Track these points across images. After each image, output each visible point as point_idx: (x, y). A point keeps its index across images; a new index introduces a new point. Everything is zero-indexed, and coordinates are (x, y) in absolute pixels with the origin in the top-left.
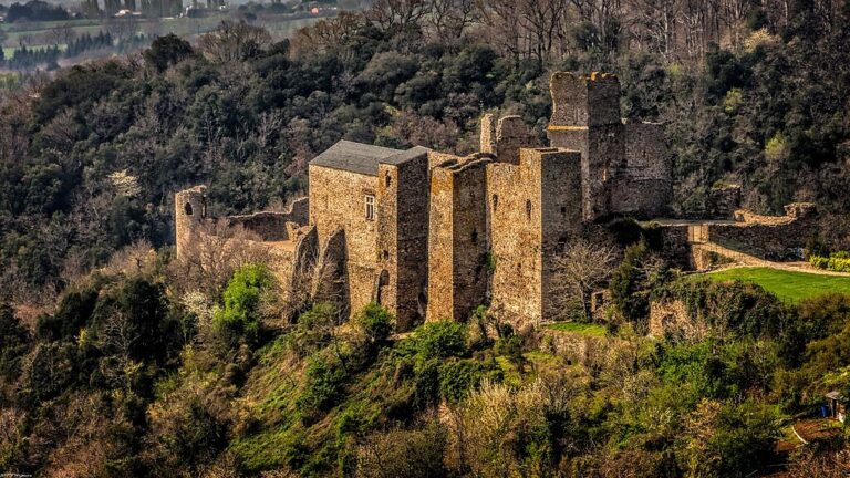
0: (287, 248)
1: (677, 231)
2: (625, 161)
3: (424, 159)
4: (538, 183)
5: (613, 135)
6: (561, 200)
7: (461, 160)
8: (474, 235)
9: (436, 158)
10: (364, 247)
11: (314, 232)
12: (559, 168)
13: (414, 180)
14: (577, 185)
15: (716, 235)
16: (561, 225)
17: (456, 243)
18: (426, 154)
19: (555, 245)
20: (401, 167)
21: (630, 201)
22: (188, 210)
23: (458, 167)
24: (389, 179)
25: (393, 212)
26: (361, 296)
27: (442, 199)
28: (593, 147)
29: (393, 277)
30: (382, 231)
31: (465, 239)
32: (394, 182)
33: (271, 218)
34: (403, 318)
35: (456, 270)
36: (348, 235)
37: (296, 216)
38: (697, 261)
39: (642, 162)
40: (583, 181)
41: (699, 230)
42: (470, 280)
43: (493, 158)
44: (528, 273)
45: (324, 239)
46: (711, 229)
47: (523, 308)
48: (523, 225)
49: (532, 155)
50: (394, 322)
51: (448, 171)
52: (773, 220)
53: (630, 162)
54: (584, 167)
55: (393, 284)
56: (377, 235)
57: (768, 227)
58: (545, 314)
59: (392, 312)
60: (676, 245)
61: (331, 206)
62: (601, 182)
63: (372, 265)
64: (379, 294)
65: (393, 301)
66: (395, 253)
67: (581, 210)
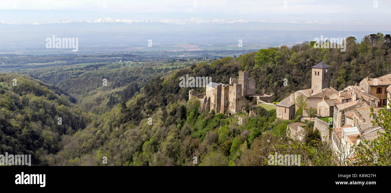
0: (202, 100)
1: (255, 97)
2: (249, 85)
3: (221, 85)
4: (236, 89)
5: (247, 81)
6: (239, 92)
7: (226, 85)
8: (227, 98)
9: (223, 85)
10: (213, 100)
11: (206, 97)
12: (239, 86)
13: (219, 89)
14: (241, 90)
15: (261, 99)
16: (239, 97)
17: (225, 99)
19: (238, 100)
20: (218, 87)
21: (249, 93)
22: (191, 93)
25: (217, 94)
26: (212, 108)
27: (223, 92)
28: (244, 83)
29: (216, 105)
30: (215, 97)
32: (217, 89)
33: (202, 95)
34: (217, 112)
35: (224, 104)
36: (211, 98)
37: (205, 95)
38: (258, 103)
39: (251, 86)
40: (242, 89)
41: (258, 97)
42: (226, 106)
43: (230, 85)
44: (234, 105)
45: (208, 99)
46: (260, 97)
47: (233, 110)
48: (233, 97)
49: (235, 85)
50: (216, 113)
51: (224, 87)
52: (269, 96)
53: (249, 86)
54: (243, 87)
55: (216, 106)
56: (214, 98)
57: (268, 97)
58: (236, 112)
59: (216, 111)
60: (255, 100)
61: (209, 93)
62: (245, 89)
63: (214, 103)
64: (214, 108)
65: (216, 109)
66: (217, 101)
67: (242, 94)
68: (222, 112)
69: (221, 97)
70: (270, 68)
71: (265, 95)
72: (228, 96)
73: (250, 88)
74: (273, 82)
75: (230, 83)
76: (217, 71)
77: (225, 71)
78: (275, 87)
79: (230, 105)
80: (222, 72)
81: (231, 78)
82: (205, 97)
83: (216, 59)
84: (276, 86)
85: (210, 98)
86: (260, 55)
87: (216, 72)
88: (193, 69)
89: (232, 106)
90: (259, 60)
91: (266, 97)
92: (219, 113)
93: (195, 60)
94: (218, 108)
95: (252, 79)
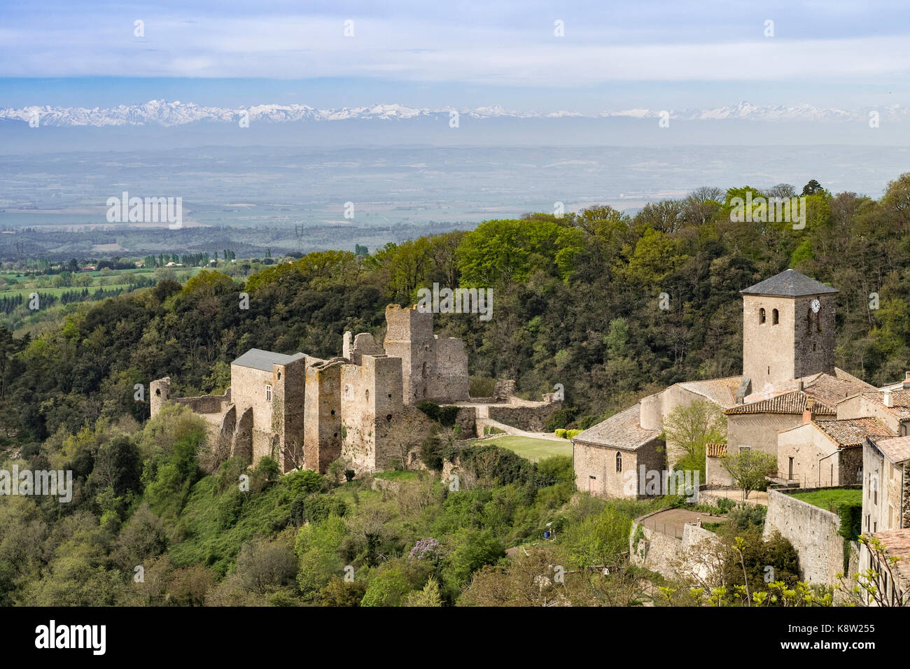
0: (215, 420)
1: (469, 410)
2: (436, 363)
3: (303, 361)
4: (373, 378)
5: (428, 346)
6: (388, 390)
7: (326, 362)
8: (333, 412)
9: (310, 360)
10: (264, 420)
11: (234, 409)
12: (387, 368)
13: (295, 377)
14: (399, 380)
15: (494, 414)
16: (389, 408)
17: (321, 417)
18: (304, 359)
19: (384, 421)
20: (287, 367)
21: (438, 392)
22: (158, 392)
23: (323, 367)
24: (279, 374)
25: (282, 397)
26: (262, 449)
27: (312, 390)
28: (414, 354)
29: (282, 439)
30: (275, 407)
31: (327, 414)
32: (283, 376)
33: (213, 399)
34: (289, 466)
35: (320, 435)
36: (254, 410)
37: (228, 398)
38: (480, 431)
39: (448, 364)
40: (406, 377)
41: (482, 410)
42: (329, 442)
43: (346, 361)
44: (367, 438)
45: (240, 414)
46: (490, 409)
47: (364, 461)
48: (363, 406)
49: (369, 360)
50: (282, 469)
51: (316, 370)
52: (534, 405)
53: (439, 365)
54: (407, 367)
55: (282, 443)
56: (272, 411)
57: (531, 409)
58: (377, 466)
59: (282, 463)
60: (467, 420)
61: (244, 392)
62: (419, 378)
63: (270, 431)
64: (273, 449)
65: (282, 455)
66: (283, 424)
67: (402, 396)
68: (309, 464)
69: (302, 407)
70: (532, 294)
71: (516, 403)
72: (339, 404)
73: (444, 372)
74: (553, 351)
75: (347, 353)
76: (280, 306)
77: (315, 308)
78: (559, 368)
79: (351, 438)
80: (304, 311)
81: (347, 336)
82: (226, 409)
83: (270, 262)
84: (568, 367)
85: (249, 414)
86: (483, 242)
87: (273, 311)
88: (163, 300)
89: (358, 442)
90: (480, 264)
91: (523, 409)
92: (298, 469)
93: (170, 264)
94: (292, 452)
95: (451, 338)
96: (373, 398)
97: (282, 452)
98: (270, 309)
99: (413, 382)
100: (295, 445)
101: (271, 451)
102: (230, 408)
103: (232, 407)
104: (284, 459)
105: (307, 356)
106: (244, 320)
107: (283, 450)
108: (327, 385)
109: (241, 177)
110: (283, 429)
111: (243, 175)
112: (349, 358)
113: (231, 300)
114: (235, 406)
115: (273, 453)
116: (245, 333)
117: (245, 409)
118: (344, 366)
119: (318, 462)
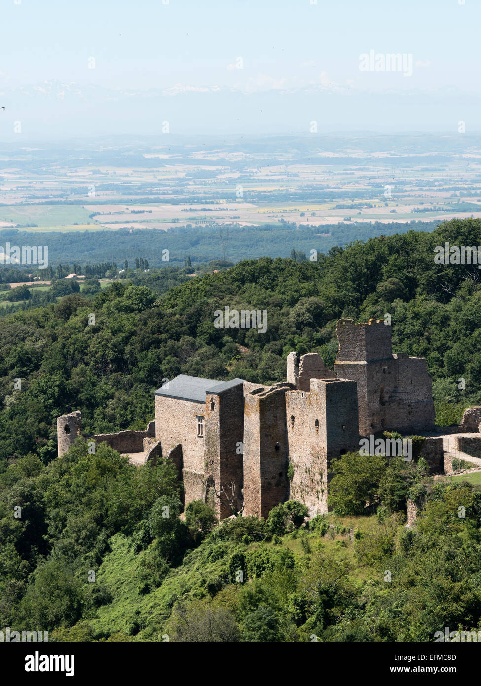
0: (137, 460)
1: (435, 441)
2: (396, 387)
3: (240, 388)
4: (324, 406)
5: (386, 367)
6: (342, 420)
7: (267, 388)
8: (277, 448)
9: (249, 387)
10: (196, 460)
11: (159, 447)
12: (340, 393)
13: (231, 405)
14: (354, 407)
15: (463, 446)
17: (264, 454)
18: (242, 385)
19: (337, 454)
20: (223, 395)
23: (264, 394)
24: (213, 404)
25: (216, 431)
26: (194, 494)
27: (252, 422)
28: (370, 377)
29: (217, 481)
30: (208, 444)
31: (270, 450)
32: (217, 407)
33: (132, 435)
34: (226, 513)
35: (263, 474)
36: (183, 447)
37: (152, 434)
38: (448, 467)
39: (409, 388)
40: (362, 405)
41: (450, 441)
42: (273, 482)
43: (291, 387)
44: (317, 477)
45: (167, 452)
46: (461, 440)
47: (314, 504)
48: (313, 440)
49: (317, 384)
50: (218, 517)
51: (257, 397)
53: (400, 389)
54: (363, 393)
55: (217, 486)
56: (205, 448)
58: (330, 509)
59: (218, 509)
60: (433, 454)
61: (171, 425)
62: (377, 404)
63: (203, 473)
64: (207, 494)
65: (217, 500)
66: (219, 462)
67: (358, 427)
68: (250, 510)
72: (284, 437)
73: (405, 397)
75: (291, 378)
79: (298, 480)
81: (291, 357)
82: (148, 447)
85: (178, 453)
89: (307, 482)
92: (237, 515)
93: (71, 276)
94: (230, 495)
95: (413, 358)
96: (323, 429)
97: (218, 497)
98: (196, 327)
99: (370, 409)
100: (234, 487)
101: (204, 496)
102: (154, 446)
103: (156, 444)
104: (219, 504)
105: (245, 382)
106: (166, 341)
107: (219, 494)
108: (269, 415)
109: (153, 171)
110: (219, 468)
111: (155, 169)
112: (294, 383)
113: (150, 317)
114: (160, 443)
115: (206, 499)
116: (167, 356)
117: (173, 446)
118: (288, 393)
119: (260, 506)
